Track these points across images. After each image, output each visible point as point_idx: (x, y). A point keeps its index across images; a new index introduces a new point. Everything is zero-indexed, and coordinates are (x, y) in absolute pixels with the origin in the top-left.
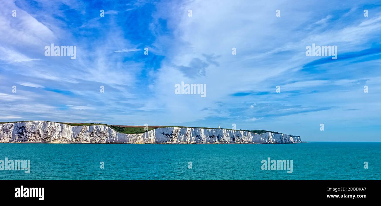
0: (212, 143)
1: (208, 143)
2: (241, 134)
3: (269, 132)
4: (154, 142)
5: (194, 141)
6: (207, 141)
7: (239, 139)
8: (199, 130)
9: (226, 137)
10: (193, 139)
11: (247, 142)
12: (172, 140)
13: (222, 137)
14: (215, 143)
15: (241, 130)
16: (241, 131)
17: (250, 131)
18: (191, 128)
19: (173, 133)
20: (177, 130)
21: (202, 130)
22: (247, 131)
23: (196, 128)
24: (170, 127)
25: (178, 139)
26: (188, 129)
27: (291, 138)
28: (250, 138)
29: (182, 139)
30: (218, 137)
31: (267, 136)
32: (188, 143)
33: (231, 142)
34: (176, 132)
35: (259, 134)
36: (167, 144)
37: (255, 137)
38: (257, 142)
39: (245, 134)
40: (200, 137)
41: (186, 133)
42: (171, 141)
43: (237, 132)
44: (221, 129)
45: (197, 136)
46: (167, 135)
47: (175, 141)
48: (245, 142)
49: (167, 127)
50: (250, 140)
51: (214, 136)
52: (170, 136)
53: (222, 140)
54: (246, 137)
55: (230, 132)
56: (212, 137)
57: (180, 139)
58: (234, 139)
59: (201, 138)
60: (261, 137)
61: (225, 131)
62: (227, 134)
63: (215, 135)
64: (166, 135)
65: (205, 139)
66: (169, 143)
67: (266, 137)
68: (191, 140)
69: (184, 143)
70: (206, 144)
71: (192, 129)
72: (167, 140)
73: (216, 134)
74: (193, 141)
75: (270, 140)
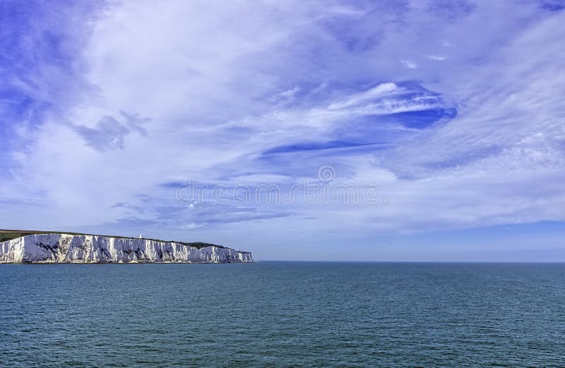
0: (126, 262)
1: (121, 262)
2: (172, 248)
3: (212, 245)
4: (21, 260)
5: (97, 258)
6: (119, 259)
7: (169, 255)
8: (105, 241)
9: (150, 252)
10: (95, 254)
11: (180, 261)
12: (56, 257)
13: (144, 252)
14: (131, 262)
15: (173, 242)
16: (172, 244)
17: (185, 244)
18: (92, 237)
19: (58, 243)
20: (68, 239)
21: (112, 240)
22: (181, 243)
23: (101, 237)
24: (54, 232)
25: (67, 256)
26: (87, 237)
27: (240, 254)
28: (184, 255)
29: (75, 256)
30: (136, 252)
31: (209, 252)
32: (86, 262)
33: (156, 261)
34: (65, 242)
35: (199, 248)
36: (45, 263)
37: (193, 252)
38: (194, 260)
39: (178, 249)
40: (106, 252)
41: (83, 244)
42: (53, 258)
43: (166, 245)
44: (143, 239)
45: (102, 250)
46: (47, 247)
47: (62, 258)
48: (177, 261)
49: (49, 233)
50: (185, 257)
51: (130, 251)
52: (54, 249)
53: (143, 257)
54: (180, 253)
55: (156, 245)
56: (128, 252)
57: (72, 254)
58: (161, 256)
59: (109, 253)
60: (201, 253)
61: (148, 243)
62: (151, 248)
63: (132, 248)
64: (45, 247)
65: (116, 256)
66: (50, 261)
67: (207, 253)
68: (91, 257)
69: (78, 261)
70: (117, 263)
71: (94, 239)
72: (46, 255)
73: (134, 247)
74: (94, 259)
75: (213, 258)
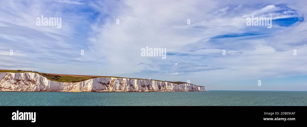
0: (143, 91)
1: (140, 91)
2: (165, 84)
3: (185, 83)
4: (91, 90)
5: (128, 89)
6: (139, 89)
7: (164, 88)
8: (133, 81)
9: (154, 87)
10: (128, 87)
11: (169, 91)
12: (108, 89)
13: (151, 86)
14: (145, 91)
15: (166, 81)
16: (165, 82)
17: (172, 82)
18: (126, 79)
19: (109, 82)
20: (114, 80)
21: (136, 80)
22: (170, 82)
23: (130, 79)
24: (108, 77)
25: (113, 88)
26: (124, 79)
27: (199, 88)
28: (171, 87)
29: (118, 88)
30: (148, 86)
31: (184, 86)
32: (123, 91)
33: (157, 91)
34: (113, 81)
35: (178, 85)
36: (103, 92)
37: (175, 86)
38: (176, 90)
39: (168, 85)
40: (133, 86)
41: (122, 82)
42: (107, 89)
43: (163, 83)
44: (151, 80)
45: (131, 85)
46: (104, 84)
47: (111, 89)
48: (168, 90)
49: (105, 77)
50: (172, 89)
51: (145, 86)
52: (107, 85)
53: (151, 88)
54: (169, 87)
55: (158, 83)
56: (144, 86)
57: (116, 87)
58: (160, 88)
59: (134, 87)
60: (179, 87)
61: (153, 82)
62: (155, 84)
63: (146, 85)
64: (103, 84)
65: (138, 88)
66: (105, 91)
67: (183, 87)
68: (125, 89)
69: (119, 91)
70: (138, 92)
71: (127, 80)
72: (103, 88)
73: (147, 84)
74: (127, 89)
75: (185, 89)
